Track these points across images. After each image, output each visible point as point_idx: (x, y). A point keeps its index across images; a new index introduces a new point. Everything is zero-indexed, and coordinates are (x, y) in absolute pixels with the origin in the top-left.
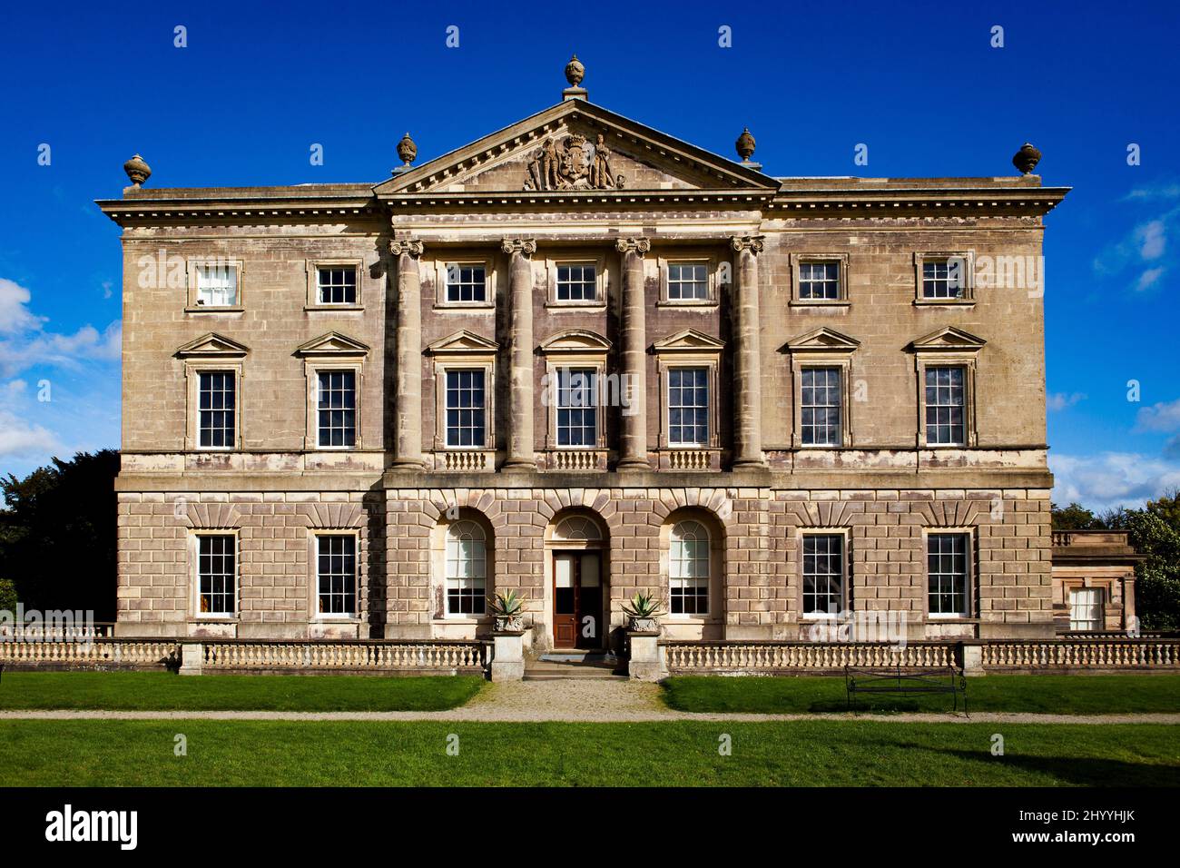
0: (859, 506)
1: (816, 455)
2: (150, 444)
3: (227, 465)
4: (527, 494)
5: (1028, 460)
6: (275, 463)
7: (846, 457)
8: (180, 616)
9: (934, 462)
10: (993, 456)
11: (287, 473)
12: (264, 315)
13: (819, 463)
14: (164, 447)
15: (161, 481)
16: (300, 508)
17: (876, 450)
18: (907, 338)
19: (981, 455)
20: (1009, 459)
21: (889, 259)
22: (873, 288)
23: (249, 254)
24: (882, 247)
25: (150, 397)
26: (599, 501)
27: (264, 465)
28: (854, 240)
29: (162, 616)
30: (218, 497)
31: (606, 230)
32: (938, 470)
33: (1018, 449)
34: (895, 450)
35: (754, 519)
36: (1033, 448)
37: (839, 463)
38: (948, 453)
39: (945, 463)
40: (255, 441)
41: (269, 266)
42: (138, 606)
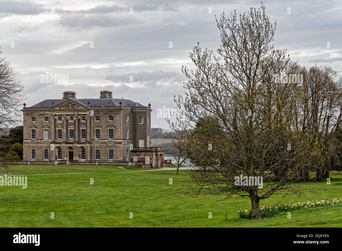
0: (100, 146)
1: (96, 140)
2: (26, 138)
3: (34, 141)
4: (65, 145)
5: (119, 141)
6: (39, 141)
7: (100, 140)
8: (29, 159)
9: (109, 141)
10: (115, 140)
11: (41, 142)
12: (38, 123)
13: (97, 141)
14: (28, 139)
15: (28, 143)
16: (42, 146)
17: (103, 139)
18: (107, 126)
19: (114, 140)
20: (117, 141)
21: (105, 116)
22: (103, 120)
23: (37, 115)
24: (104, 115)
25: (26, 133)
26: (72, 146)
27: (38, 141)
28: (101, 114)
29: (28, 159)
30: (34, 145)
31: (73, 113)
32: (109, 142)
33: (118, 139)
34: (105, 139)
35: (88, 148)
36: (120, 139)
37: (99, 141)
38: (110, 139)
39: (110, 141)
40: (37, 138)
41: (39, 117)
42: (25, 158)
